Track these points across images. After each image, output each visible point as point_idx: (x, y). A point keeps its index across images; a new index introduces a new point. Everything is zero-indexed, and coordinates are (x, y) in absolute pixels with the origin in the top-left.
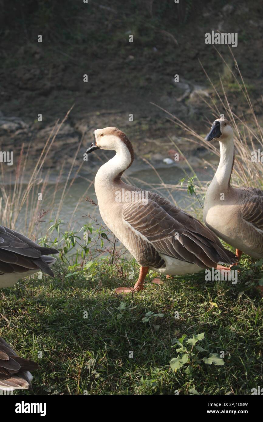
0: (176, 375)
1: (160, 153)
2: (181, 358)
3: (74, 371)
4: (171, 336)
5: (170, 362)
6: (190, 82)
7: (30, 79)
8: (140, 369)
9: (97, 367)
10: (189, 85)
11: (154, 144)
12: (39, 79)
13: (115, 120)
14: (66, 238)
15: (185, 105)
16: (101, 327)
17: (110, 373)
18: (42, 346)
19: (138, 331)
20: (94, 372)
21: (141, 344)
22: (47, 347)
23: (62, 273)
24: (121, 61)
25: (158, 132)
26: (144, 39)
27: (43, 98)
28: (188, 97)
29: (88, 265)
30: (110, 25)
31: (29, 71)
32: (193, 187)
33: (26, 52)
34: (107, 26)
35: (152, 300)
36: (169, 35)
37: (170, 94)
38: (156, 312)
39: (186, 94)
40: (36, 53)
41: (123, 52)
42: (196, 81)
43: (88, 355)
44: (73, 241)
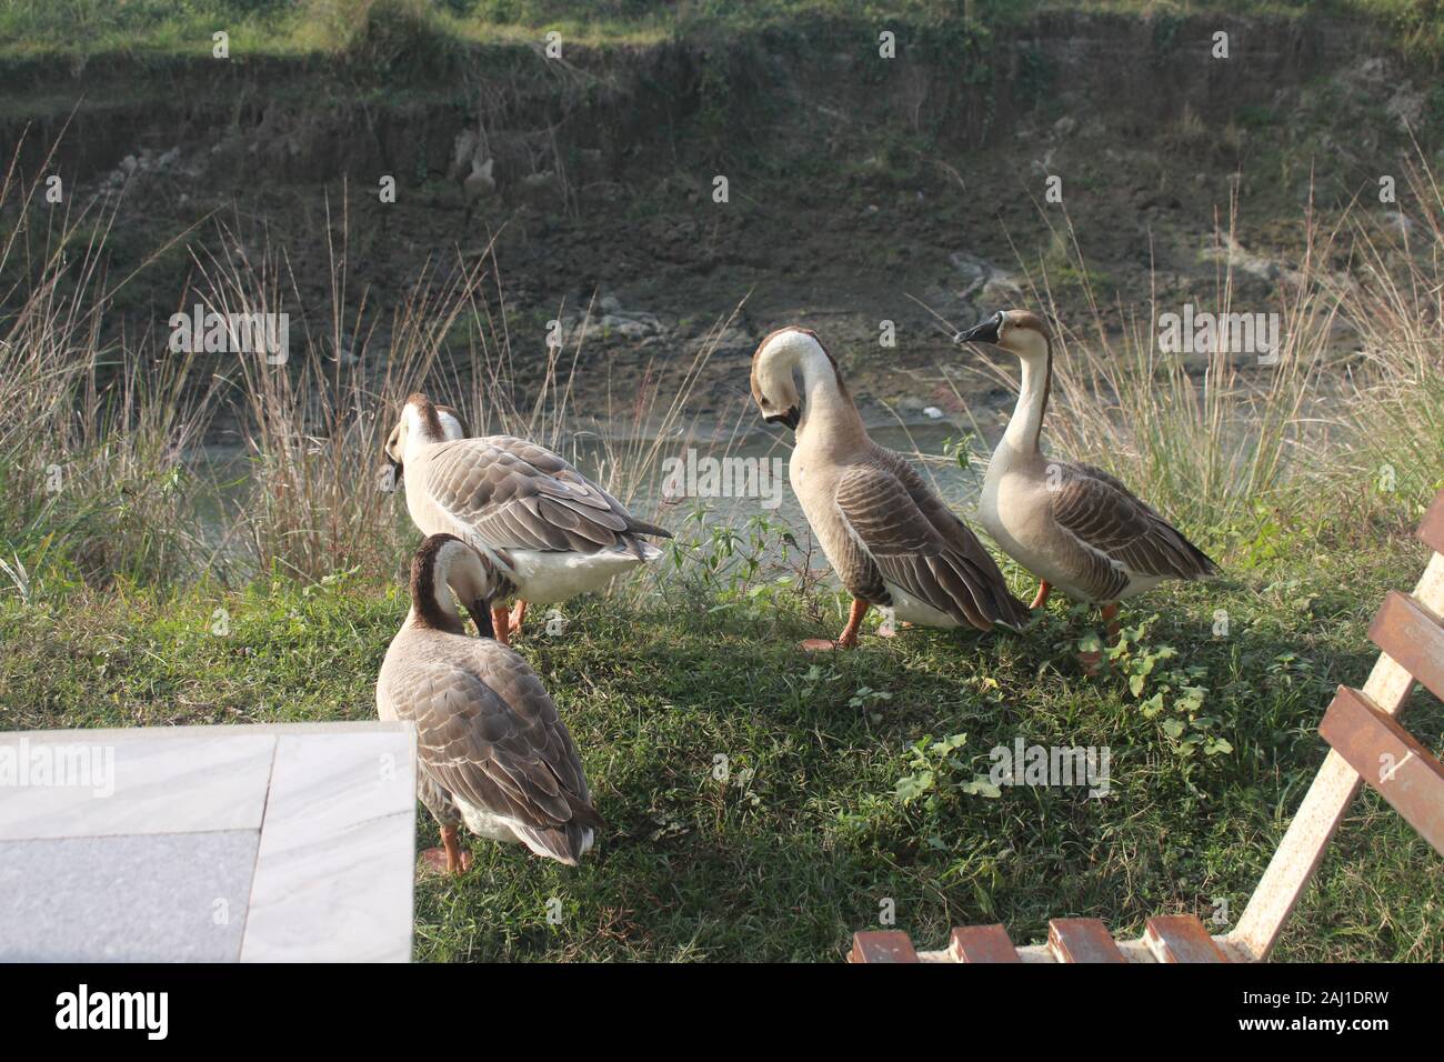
0: (908, 811)
1: (919, 396)
2: (917, 778)
3: (712, 790)
4: (904, 735)
5: (896, 785)
6: (983, 262)
7: (677, 240)
8: (838, 795)
9: (755, 784)
10: (983, 267)
11: (908, 376)
12: (694, 241)
13: (836, 326)
14: (717, 539)
15: (973, 306)
16: (770, 710)
17: (780, 798)
18: (655, 738)
19: (840, 723)
20: (749, 794)
21: (844, 748)
22: (664, 740)
23: (703, 606)
24: (853, 214)
25: (916, 356)
26: (900, 175)
27: (698, 278)
28: (978, 291)
29: (754, 592)
30: (835, 145)
31: (675, 225)
32: (966, 455)
33: (671, 189)
34: (830, 146)
35: (873, 666)
36: (949, 170)
37: (944, 283)
38: (876, 688)
39: (975, 285)
40: (690, 191)
41: (857, 197)
42: (997, 261)
43: (740, 761)
44: (728, 544)
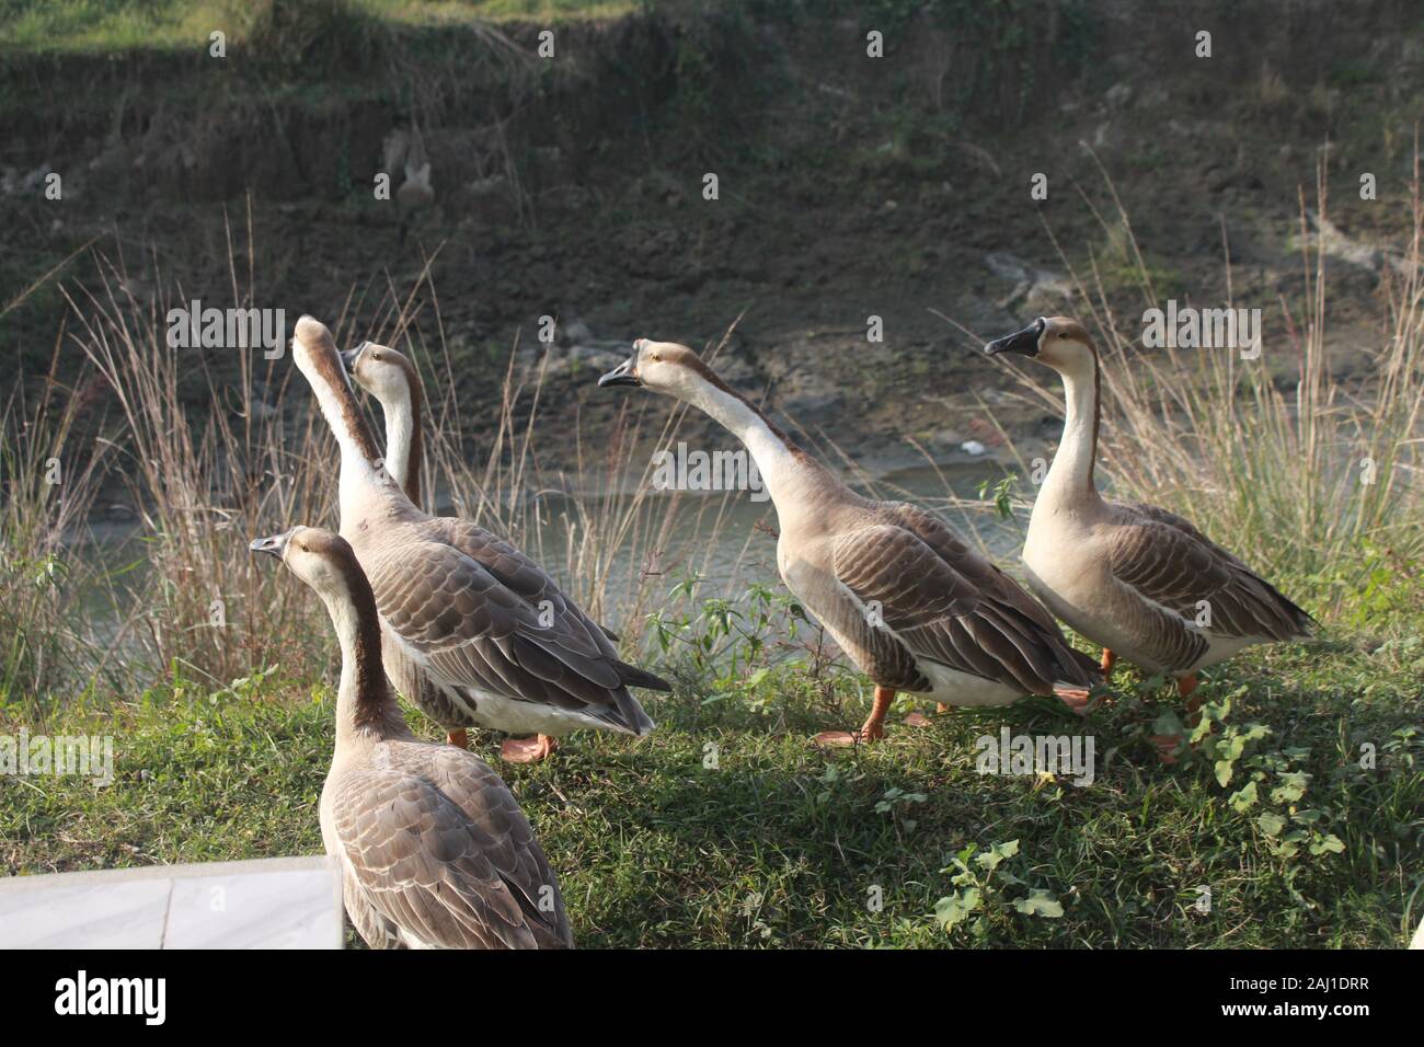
0: (951, 938)
1: (955, 428)
2: (962, 896)
3: (713, 920)
4: (944, 846)
5: (936, 906)
6: (1027, 264)
7: (655, 253)
8: (866, 921)
9: (765, 912)
10: (1027, 270)
11: (941, 406)
12: (676, 253)
13: (852, 349)
14: (710, 615)
15: (1016, 317)
16: (780, 820)
17: (796, 927)
18: (641, 860)
19: (865, 833)
20: (758, 924)
21: (872, 863)
22: (652, 862)
23: (696, 697)
24: (867, 212)
25: (950, 380)
26: (921, 163)
27: (683, 297)
28: (1022, 299)
29: (757, 677)
30: (842, 130)
31: (654, 234)
32: (1007, 501)
33: (646, 191)
34: (836, 131)
35: (902, 763)
36: (981, 154)
37: (980, 291)
38: (909, 789)
39: (1017, 292)
40: (669, 193)
41: (870, 191)
42: (1044, 262)
43: (745, 885)
44: (724, 620)
